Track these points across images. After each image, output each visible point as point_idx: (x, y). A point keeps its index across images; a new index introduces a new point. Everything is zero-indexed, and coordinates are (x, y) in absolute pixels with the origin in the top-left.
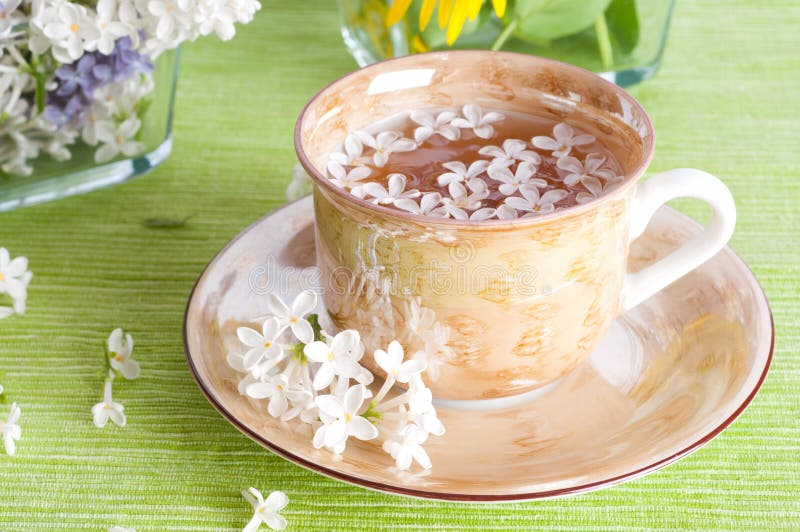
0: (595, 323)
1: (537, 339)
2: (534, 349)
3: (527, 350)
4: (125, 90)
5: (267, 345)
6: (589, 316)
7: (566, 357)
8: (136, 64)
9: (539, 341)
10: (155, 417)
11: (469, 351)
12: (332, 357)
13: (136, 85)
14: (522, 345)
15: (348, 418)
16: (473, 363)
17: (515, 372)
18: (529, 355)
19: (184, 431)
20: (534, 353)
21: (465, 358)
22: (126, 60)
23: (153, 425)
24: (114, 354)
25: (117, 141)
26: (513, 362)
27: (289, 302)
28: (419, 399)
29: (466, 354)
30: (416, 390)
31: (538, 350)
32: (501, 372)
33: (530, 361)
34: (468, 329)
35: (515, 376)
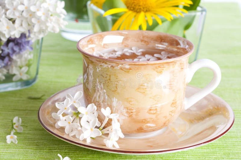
0: (175, 107)
1: (156, 108)
2: (155, 112)
3: (152, 112)
4: (23, 57)
5: (65, 109)
6: (173, 103)
7: (165, 117)
8: (27, 47)
9: (156, 109)
10: (27, 142)
11: (133, 111)
12: (87, 113)
13: (27, 54)
14: (150, 110)
15: (92, 130)
16: (134, 116)
17: (148, 120)
18: (153, 114)
19: (37, 145)
20: (154, 114)
21: (131, 114)
22: (24, 45)
23: (27, 144)
24: (15, 124)
25: (20, 74)
26: (148, 116)
27: (73, 96)
28: (116, 126)
29: (132, 112)
30: (115, 123)
31: (155, 113)
32: (143, 120)
33: (154, 116)
34: (132, 103)
35: (148, 122)
